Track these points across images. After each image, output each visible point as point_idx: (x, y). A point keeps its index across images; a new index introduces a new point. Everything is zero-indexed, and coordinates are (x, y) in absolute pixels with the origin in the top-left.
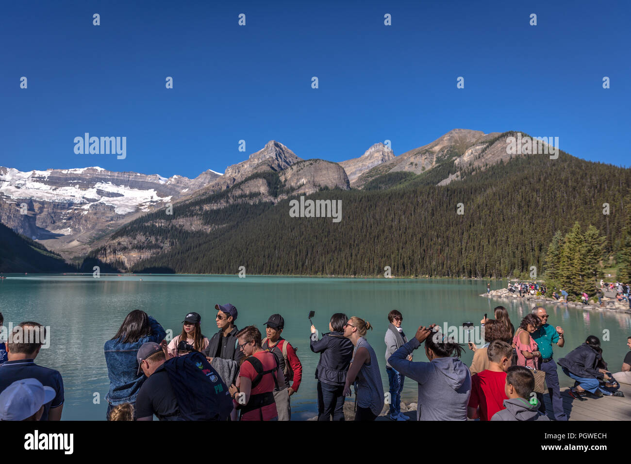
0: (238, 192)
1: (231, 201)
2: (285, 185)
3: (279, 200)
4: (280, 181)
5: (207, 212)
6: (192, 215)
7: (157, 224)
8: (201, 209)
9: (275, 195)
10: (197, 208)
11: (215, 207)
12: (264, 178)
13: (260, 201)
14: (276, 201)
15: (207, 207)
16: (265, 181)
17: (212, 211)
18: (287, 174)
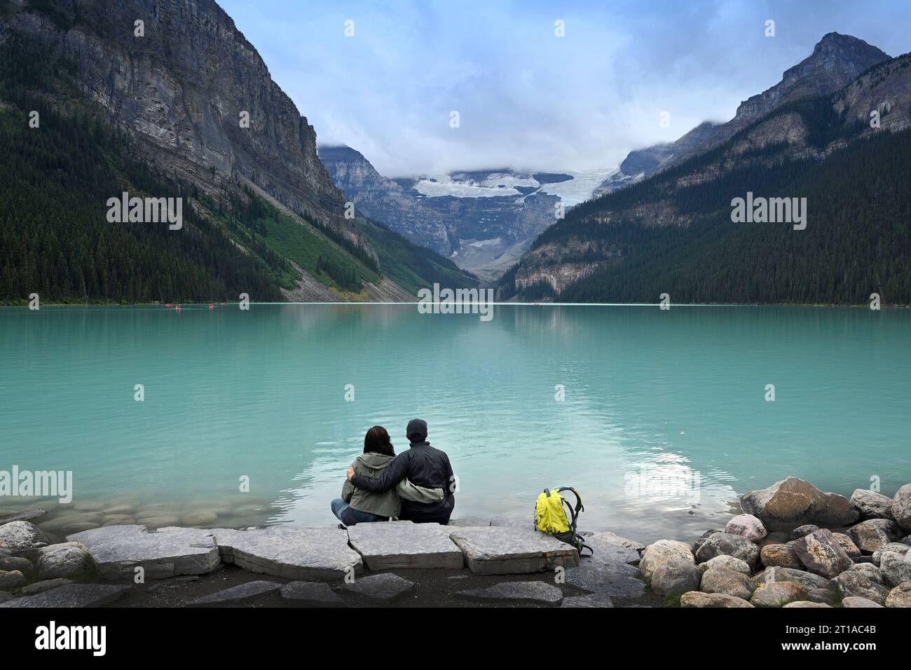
0: (742, 147)
1: (729, 165)
2: (844, 120)
3: (829, 151)
4: (834, 113)
5: (683, 189)
6: (657, 200)
7: (599, 220)
8: (673, 186)
9: (822, 145)
10: (667, 184)
11: (697, 179)
12: (797, 111)
13: (787, 159)
14: (823, 155)
15: (683, 182)
16: (799, 117)
17: (694, 188)
18: (849, 97)
